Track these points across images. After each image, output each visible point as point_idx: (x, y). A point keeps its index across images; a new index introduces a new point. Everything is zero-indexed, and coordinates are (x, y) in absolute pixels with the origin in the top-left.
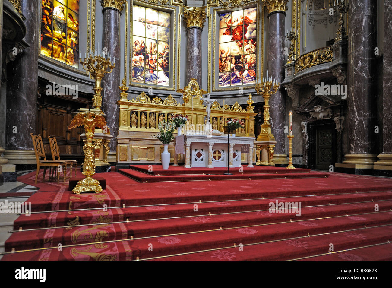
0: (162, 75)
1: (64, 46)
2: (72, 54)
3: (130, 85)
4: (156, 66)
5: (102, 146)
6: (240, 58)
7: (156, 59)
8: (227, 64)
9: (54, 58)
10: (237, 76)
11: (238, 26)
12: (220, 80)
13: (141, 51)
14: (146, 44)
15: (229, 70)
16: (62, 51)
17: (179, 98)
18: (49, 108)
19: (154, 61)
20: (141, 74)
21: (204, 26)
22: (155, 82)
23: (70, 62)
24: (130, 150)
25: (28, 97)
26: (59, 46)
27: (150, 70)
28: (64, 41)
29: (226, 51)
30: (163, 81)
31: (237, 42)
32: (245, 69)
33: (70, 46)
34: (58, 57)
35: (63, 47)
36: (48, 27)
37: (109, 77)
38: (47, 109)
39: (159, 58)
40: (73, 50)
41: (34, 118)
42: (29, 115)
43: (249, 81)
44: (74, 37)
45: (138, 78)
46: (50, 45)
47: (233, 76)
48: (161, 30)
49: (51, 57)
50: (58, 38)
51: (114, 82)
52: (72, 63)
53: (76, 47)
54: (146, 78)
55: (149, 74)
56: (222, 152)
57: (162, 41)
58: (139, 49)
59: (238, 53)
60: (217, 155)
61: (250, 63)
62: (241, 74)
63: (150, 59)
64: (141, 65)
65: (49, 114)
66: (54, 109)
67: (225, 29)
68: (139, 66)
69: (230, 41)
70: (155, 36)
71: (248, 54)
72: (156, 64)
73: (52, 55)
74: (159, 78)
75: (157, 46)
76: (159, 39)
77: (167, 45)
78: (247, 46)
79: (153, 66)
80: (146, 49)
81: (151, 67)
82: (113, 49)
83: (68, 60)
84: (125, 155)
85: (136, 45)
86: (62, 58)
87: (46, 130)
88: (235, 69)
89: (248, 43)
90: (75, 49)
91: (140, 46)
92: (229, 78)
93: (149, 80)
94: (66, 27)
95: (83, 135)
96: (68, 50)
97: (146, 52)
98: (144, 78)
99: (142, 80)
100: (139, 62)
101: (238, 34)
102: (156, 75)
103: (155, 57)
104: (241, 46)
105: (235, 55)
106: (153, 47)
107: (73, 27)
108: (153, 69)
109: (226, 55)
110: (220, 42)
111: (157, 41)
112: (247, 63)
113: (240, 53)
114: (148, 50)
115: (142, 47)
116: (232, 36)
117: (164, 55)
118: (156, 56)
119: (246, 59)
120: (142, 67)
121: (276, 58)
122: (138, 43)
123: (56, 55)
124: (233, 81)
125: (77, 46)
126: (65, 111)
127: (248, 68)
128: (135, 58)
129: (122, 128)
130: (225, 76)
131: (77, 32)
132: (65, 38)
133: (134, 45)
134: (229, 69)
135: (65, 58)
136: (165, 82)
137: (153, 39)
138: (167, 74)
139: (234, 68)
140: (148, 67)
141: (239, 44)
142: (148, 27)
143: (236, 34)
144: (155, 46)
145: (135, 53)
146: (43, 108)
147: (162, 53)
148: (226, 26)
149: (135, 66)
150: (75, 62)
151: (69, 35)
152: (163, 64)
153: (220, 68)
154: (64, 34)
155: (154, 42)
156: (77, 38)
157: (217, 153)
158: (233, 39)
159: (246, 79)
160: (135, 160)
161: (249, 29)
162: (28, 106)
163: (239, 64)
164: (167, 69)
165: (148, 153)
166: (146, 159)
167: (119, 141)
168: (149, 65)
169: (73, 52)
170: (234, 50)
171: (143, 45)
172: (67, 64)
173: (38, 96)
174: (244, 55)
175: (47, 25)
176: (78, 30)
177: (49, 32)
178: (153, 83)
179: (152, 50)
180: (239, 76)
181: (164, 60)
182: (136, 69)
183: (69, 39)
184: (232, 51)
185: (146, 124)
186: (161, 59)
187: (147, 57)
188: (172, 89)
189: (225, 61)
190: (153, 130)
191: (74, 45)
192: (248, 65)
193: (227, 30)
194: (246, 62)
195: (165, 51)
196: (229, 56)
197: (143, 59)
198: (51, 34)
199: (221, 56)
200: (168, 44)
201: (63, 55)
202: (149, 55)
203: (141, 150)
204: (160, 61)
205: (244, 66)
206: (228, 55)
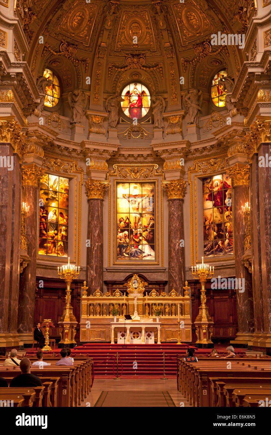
0: (146, 249)
1: (56, 241)
2: (63, 246)
3: (114, 265)
4: (140, 240)
5: (71, 330)
6: (221, 226)
7: (141, 233)
8: (210, 233)
9: (48, 254)
10: (219, 245)
11: (219, 192)
12: (205, 249)
13: (126, 227)
14: (130, 220)
15: (212, 240)
16: (55, 246)
17: (164, 272)
18: (44, 297)
19: (138, 235)
20: (126, 250)
21: (186, 193)
22: (139, 257)
23: (60, 254)
24: (89, 332)
25: (29, 295)
26: (52, 243)
27: (135, 246)
28: (56, 237)
29: (209, 217)
30: (149, 255)
31: (218, 208)
32: (226, 237)
33: (61, 240)
34: (51, 253)
35: (54, 244)
36: (44, 231)
37: (92, 262)
38: (43, 298)
39: (144, 231)
40: (63, 242)
41: (33, 309)
42: (30, 308)
43: (230, 251)
44: (64, 230)
45: (123, 255)
46: (46, 245)
47: (216, 244)
48: (145, 202)
49: (46, 254)
50: (51, 237)
51: (96, 266)
52: (62, 254)
53: (65, 239)
54: (131, 254)
55: (134, 250)
56: (139, 333)
57: (146, 213)
58: (124, 226)
59: (220, 220)
60: (136, 335)
61: (230, 231)
62: (223, 243)
63: (134, 234)
64: (126, 241)
65: (44, 302)
66: (48, 297)
67: (208, 195)
68: (124, 243)
69: (212, 207)
70: (139, 210)
71: (228, 222)
72: (141, 238)
73: (47, 253)
74: (144, 253)
75: (141, 220)
76: (144, 212)
77: (151, 216)
78: (227, 213)
79: (137, 240)
80: (131, 224)
81: (136, 242)
82: (95, 236)
83: (59, 252)
84: (85, 336)
85: (121, 222)
86: (55, 252)
87: (42, 315)
88: (217, 238)
89: (228, 210)
90: (65, 241)
91: (124, 223)
92: (212, 247)
93: (134, 256)
94: (57, 225)
95: (59, 322)
96: (59, 243)
97: (131, 228)
98: (128, 255)
99: (127, 257)
100: (123, 239)
101: (218, 200)
102: (141, 249)
103: (139, 231)
104: (222, 213)
105: (217, 222)
106: (137, 221)
107: (63, 223)
108: (138, 243)
109: (209, 223)
110: (205, 208)
111: (141, 215)
112: (228, 231)
113: (221, 221)
114: (132, 225)
115: (127, 223)
116: (214, 202)
117: (149, 228)
118: (141, 230)
119: (226, 227)
120: (127, 243)
121: (239, 233)
122: (122, 220)
123: (50, 252)
124: (216, 250)
125: (67, 237)
126: (57, 297)
127: (229, 237)
128: (121, 234)
129: (84, 316)
130: (209, 245)
131: (67, 226)
132: (56, 234)
133: (119, 222)
134: (212, 237)
135: (56, 252)
136: (150, 255)
137: (137, 213)
138: (153, 247)
139: (216, 236)
140: (133, 242)
141: (220, 211)
142: (132, 202)
143: (217, 199)
144: (139, 219)
145: (119, 230)
146: (40, 298)
147: (146, 225)
148: (208, 191)
149: (120, 243)
150: (65, 252)
151: (60, 231)
152: (148, 237)
153: (204, 237)
154: (56, 232)
155: (138, 216)
156: (66, 231)
157: (136, 334)
158: (215, 205)
159: (228, 249)
160: (92, 339)
161: (228, 194)
162: (29, 301)
163: (221, 233)
164: (151, 242)
165: (101, 334)
166: (100, 339)
167: (81, 326)
168: (134, 240)
169: (63, 244)
170: (216, 217)
171: (127, 221)
172: (59, 256)
173: (36, 290)
174: (225, 223)
175: (44, 230)
176: (68, 224)
177: (44, 235)
178: (138, 258)
179: (137, 224)
180: (221, 245)
181: (149, 232)
182: (121, 246)
183: (60, 234)
184: (215, 218)
185: (100, 313)
186: (146, 232)
187: (131, 232)
188: (156, 263)
189: (209, 229)
190: (105, 317)
191: (64, 238)
192: (229, 234)
193: (209, 196)
194: (226, 230)
195: (150, 223)
196: (212, 223)
197: (127, 235)
198: (46, 235)
199: (204, 223)
200: (153, 215)
201: (55, 250)
202: (133, 230)
203: (96, 332)
204: (144, 234)
205: (225, 235)
206: (210, 222)
